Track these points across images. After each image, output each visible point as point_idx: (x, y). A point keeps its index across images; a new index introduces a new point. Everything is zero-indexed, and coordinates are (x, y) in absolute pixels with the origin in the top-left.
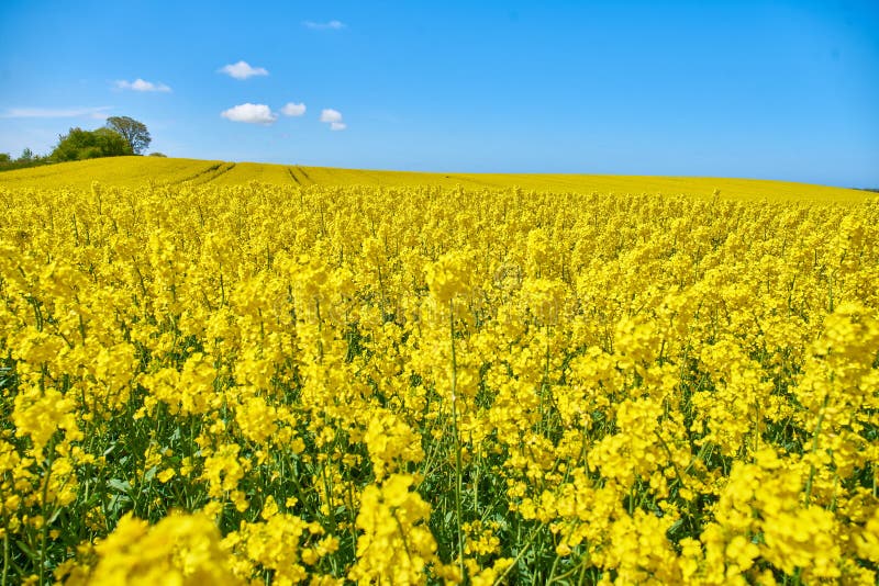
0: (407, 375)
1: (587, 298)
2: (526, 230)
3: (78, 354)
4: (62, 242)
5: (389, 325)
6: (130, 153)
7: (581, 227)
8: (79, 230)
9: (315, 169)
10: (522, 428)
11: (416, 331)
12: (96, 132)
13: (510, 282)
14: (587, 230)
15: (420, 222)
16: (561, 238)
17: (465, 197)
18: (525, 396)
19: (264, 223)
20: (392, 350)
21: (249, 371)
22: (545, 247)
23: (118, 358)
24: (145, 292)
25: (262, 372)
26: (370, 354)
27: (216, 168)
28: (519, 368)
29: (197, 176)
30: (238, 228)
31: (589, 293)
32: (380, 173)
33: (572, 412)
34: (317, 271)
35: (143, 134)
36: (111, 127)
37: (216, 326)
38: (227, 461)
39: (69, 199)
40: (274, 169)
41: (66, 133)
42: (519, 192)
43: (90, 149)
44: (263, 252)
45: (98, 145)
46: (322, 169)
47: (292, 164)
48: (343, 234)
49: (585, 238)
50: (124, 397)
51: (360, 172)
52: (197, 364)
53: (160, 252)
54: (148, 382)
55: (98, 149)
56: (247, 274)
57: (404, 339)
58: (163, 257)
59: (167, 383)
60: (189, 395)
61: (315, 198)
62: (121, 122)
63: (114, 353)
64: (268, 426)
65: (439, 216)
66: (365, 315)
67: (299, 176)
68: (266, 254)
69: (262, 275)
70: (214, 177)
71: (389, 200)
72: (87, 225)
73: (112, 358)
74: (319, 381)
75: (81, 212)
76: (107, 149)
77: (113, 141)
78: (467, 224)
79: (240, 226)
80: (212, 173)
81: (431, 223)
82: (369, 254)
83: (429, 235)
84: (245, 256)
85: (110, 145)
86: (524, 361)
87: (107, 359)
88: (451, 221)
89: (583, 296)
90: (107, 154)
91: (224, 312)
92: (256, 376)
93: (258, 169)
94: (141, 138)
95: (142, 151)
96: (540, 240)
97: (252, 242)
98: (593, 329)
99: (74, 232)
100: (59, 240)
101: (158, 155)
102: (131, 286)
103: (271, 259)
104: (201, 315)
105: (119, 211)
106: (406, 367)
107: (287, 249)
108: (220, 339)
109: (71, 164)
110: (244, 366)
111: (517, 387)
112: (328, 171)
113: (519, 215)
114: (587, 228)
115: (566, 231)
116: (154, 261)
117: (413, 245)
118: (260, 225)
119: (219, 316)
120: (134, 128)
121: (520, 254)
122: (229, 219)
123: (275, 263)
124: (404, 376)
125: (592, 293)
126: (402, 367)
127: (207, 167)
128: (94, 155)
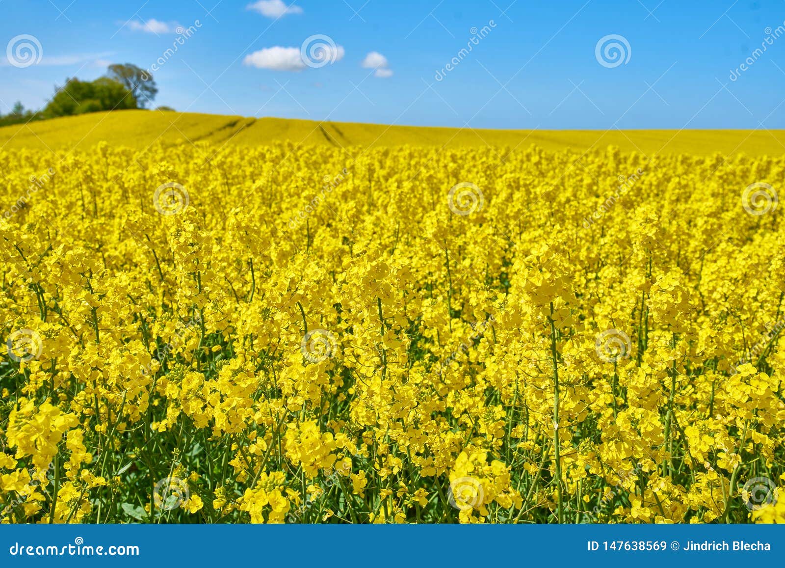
0: (481, 387)
1: (716, 295)
2: (628, 205)
3: (90, 355)
4: (66, 215)
5: (456, 323)
6: (133, 106)
7: (700, 200)
8: (86, 201)
9: (352, 126)
10: (646, 469)
11: (489, 334)
12: (96, 82)
13: (609, 272)
14: (710, 204)
15: (488, 193)
16: (675, 215)
17: (544, 162)
18: (650, 429)
19: (304, 194)
20: (459, 355)
21: (296, 377)
22: (654, 230)
23: (131, 359)
24: (162, 277)
25: (313, 379)
26: (434, 359)
27: (233, 124)
28: (636, 388)
29: (211, 134)
30: (269, 198)
31: (719, 289)
32: (430, 130)
33: (705, 449)
34: (374, 263)
35: (149, 85)
36: (112, 76)
37: (248, 321)
38: (272, 495)
39: (76, 164)
40: (303, 126)
41: (62, 84)
42: (616, 155)
43: (88, 103)
44: (301, 229)
45: (98, 98)
46: (361, 125)
47: (324, 120)
48: (399, 208)
49: (709, 216)
50: (143, 406)
51: (406, 130)
52: (236, 372)
53: (178, 234)
54: (171, 391)
55: (97, 103)
56: (283, 255)
57: (476, 342)
58: (182, 240)
59: (197, 396)
60: (223, 411)
61: (361, 162)
62: (125, 71)
63: (126, 353)
64: (324, 458)
65: (514, 186)
66: (428, 311)
67: (332, 134)
68: (305, 232)
69: (300, 258)
70: (231, 135)
71: (452, 166)
72: (95, 193)
73: (125, 358)
74: (383, 398)
75: (88, 179)
76: (107, 102)
77: (114, 92)
78: (550, 197)
79: (273, 195)
80: (228, 131)
81: (503, 195)
82: (435, 235)
83: (501, 211)
84: (280, 234)
85: (111, 97)
86: (642, 379)
87: (119, 361)
88: (528, 193)
89: (711, 292)
90: (107, 108)
91: (257, 305)
92: (305, 384)
93: (283, 126)
94: (147, 89)
95: (147, 105)
96: (648, 221)
97: (286, 216)
98: (727, 338)
99: (80, 203)
100: (63, 211)
101: (165, 109)
102: (145, 270)
103: (311, 237)
104: (228, 307)
105: (131, 178)
106: (479, 378)
107: (329, 225)
108: (253, 337)
109: (66, 121)
110: (290, 371)
111: (638, 417)
112: (368, 128)
113: (616, 185)
114: (711, 201)
115: (681, 207)
116: (173, 245)
117: (481, 221)
118: (299, 196)
119: (252, 308)
120: (139, 76)
121: (622, 235)
122: (260, 190)
123: (316, 242)
124: (478, 389)
125: (725, 290)
126: (473, 379)
127: (222, 123)
128: (93, 109)
